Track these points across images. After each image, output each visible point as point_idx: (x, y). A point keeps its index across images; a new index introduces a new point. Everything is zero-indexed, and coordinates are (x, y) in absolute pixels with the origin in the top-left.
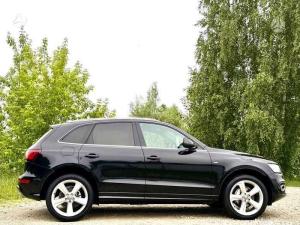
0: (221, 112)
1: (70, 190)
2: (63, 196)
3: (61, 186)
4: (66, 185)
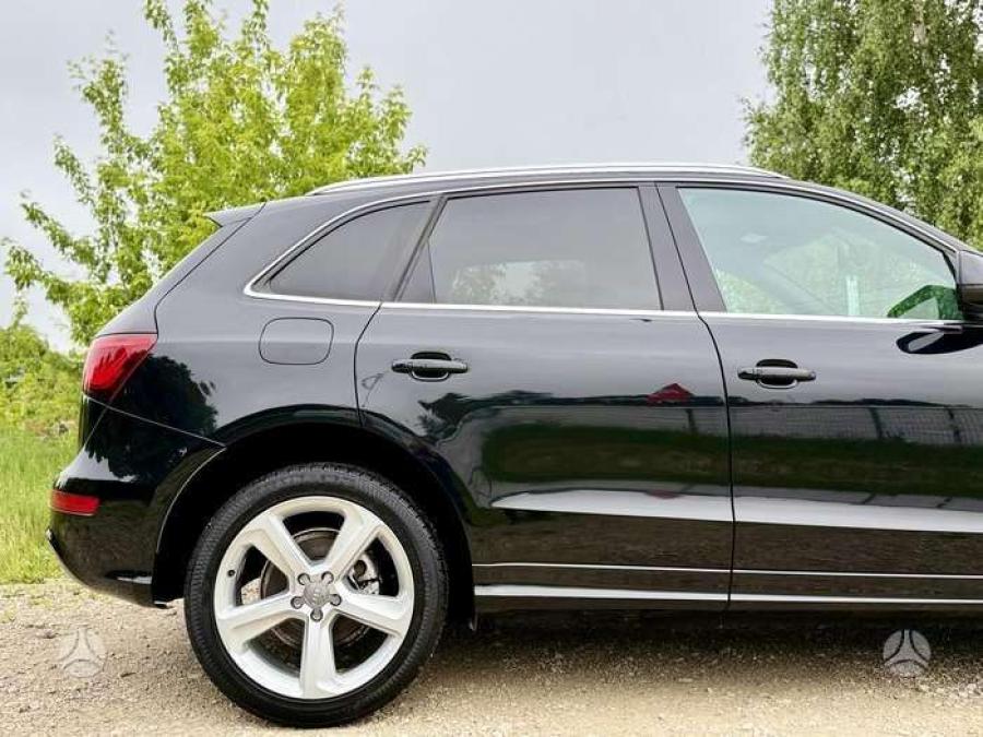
1: (315, 553)
2: (278, 583)
3: (268, 532)
4: (294, 524)
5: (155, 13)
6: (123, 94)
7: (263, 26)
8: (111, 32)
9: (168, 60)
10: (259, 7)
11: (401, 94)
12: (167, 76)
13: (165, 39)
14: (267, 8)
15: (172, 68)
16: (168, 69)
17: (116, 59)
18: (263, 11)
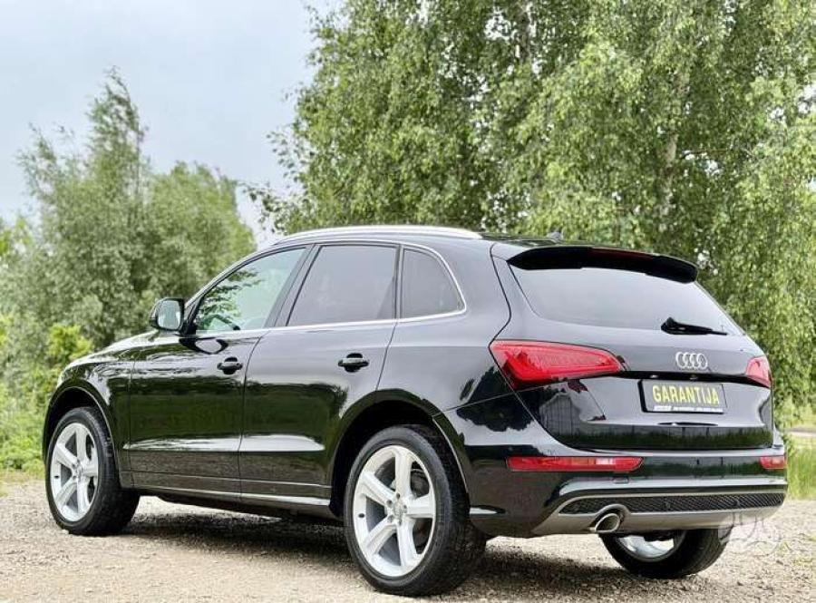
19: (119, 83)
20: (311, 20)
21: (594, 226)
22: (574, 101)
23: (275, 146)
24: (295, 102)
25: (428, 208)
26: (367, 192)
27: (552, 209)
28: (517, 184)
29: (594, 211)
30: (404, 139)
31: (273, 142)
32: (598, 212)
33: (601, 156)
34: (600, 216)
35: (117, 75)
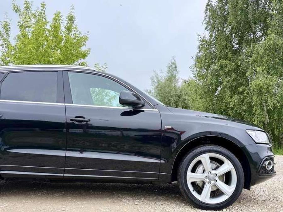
0: (228, 78)
5: (16, 8)
6: (10, 31)
7: (44, 13)
8: (6, 13)
9: (19, 22)
10: (43, 8)
11: (81, 34)
12: (19, 27)
13: (19, 16)
14: (45, 8)
15: (20, 25)
16: (19, 25)
17: (8, 20)
18: (44, 9)
19: (174, 60)
20: (199, 38)
21: (271, 84)
22: (264, 50)
23: (191, 70)
24: (195, 59)
25: (227, 82)
26: (211, 79)
27: (258, 80)
28: (250, 74)
29: (271, 80)
30: (220, 64)
31: (191, 68)
32: (272, 80)
33: (274, 65)
34: (273, 81)
35: (174, 58)
